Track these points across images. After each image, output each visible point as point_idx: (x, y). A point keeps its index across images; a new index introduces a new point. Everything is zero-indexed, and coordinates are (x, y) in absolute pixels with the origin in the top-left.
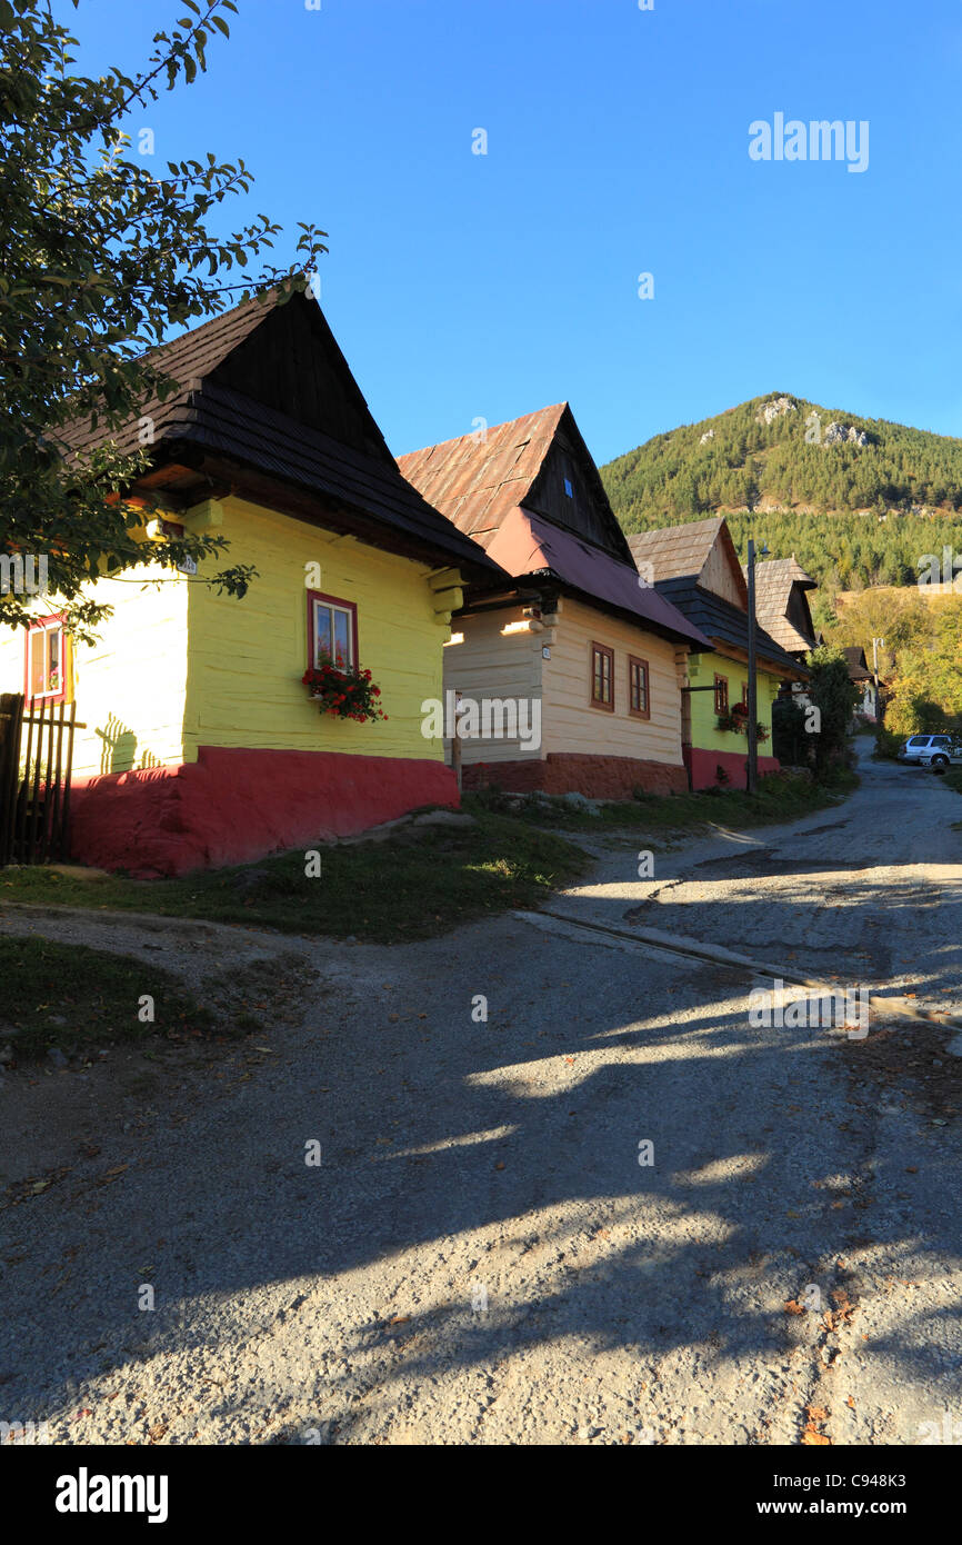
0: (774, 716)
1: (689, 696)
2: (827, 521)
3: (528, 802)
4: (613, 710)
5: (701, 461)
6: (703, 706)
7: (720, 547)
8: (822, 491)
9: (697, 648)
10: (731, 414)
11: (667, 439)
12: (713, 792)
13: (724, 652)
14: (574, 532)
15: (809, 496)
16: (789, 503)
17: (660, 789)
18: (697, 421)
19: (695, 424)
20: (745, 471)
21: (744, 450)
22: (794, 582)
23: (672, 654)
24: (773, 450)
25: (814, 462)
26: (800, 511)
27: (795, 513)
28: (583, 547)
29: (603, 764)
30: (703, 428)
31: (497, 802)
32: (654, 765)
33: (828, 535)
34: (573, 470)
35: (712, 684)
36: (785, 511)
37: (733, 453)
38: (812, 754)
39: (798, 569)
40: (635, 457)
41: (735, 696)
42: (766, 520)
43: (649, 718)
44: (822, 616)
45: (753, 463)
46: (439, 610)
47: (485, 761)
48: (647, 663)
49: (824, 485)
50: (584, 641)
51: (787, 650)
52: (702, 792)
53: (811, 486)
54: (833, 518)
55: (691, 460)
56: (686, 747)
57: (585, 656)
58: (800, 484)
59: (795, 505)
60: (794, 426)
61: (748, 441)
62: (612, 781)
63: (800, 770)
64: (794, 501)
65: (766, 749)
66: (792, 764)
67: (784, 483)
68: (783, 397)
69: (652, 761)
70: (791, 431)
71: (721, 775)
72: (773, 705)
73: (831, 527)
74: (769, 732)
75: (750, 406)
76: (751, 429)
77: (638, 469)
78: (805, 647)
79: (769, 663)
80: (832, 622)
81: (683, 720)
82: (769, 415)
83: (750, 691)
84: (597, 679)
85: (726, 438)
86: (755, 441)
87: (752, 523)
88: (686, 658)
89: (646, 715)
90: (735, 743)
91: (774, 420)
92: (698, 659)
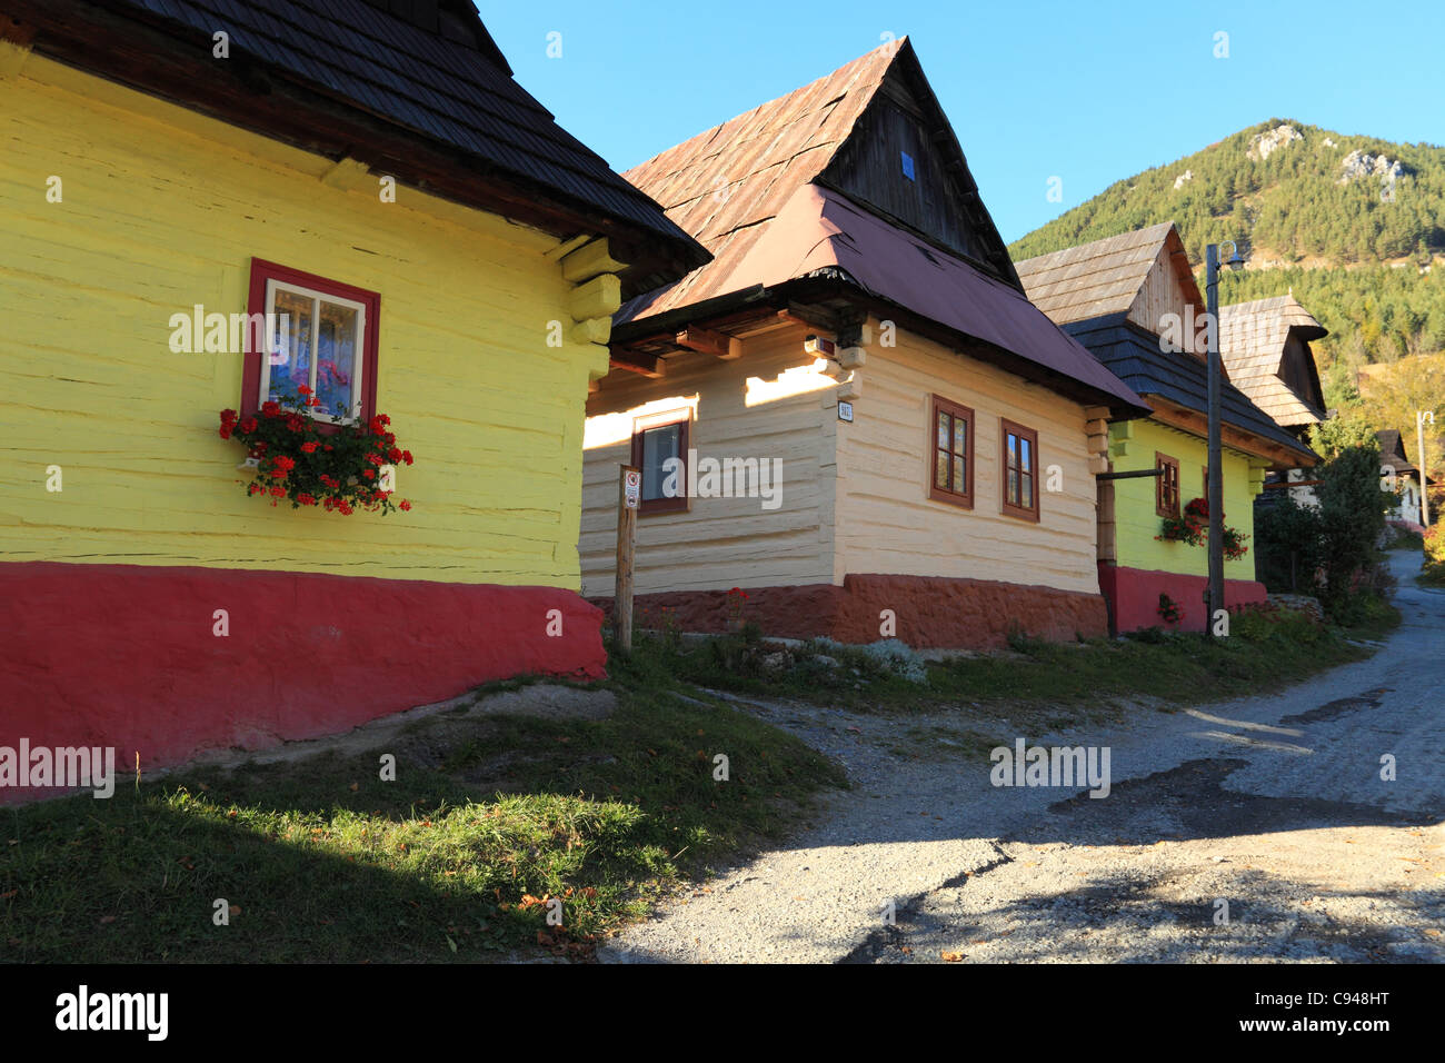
0: (1257, 521)
1: (1112, 487)
2: (1345, 276)
3: (799, 656)
4: (971, 506)
5: (1175, 210)
6: (1137, 504)
7: (1168, 267)
8: (1339, 239)
9: (1123, 412)
10: (1214, 150)
11: (1131, 185)
12: (1148, 637)
13: (1170, 419)
14: (914, 230)
15: (1320, 248)
16: (1293, 257)
17: (1057, 634)
18: (1169, 161)
19: (1167, 165)
20: (1233, 220)
21: (1231, 193)
22: (1291, 327)
23: (1081, 421)
24: (1268, 191)
25: (1327, 203)
26: (1307, 265)
27: (1301, 268)
28: (925, 252)
29: (951, 591)
30: (1178, 168)
31: (745, 656)
32: (1046, 595)
33: (1347, 293)
34: (918, 142)
35: (1152, 466)
36: (1288, 266)
37: (1217, 198)
38: (1322, 577)
39: (1298, 310)
40: (1090, 210)
41: (1191, 487)
42: (1262, 278)
43: (1038, 519)
44: (1339, 395)
45: (1244, 209)
46: (579, 317)
47: (742, 585)
48: (1035, 434)
49: (1341, 231)
50: (921, 395)
51: (1280, 422)
52: (1129, 635)
53: (1324, 232)
54: (1353, 273)
55: (1161, 209)
56: (1106, 568)
57: (923, 419)
58: (1308, 232)
59: (1300, 259)
60: (1300, 160)
61: (1237, 182)
62: (966, 618)
63: (1302, 601)
64: (1299, 253)
65: (1242, 569)
66: (1288, 590)
67: (1286, 232)
68: (1283, 123)
69: (1042, 588)
70: (1295, 166)
71: (1167, 609)
72: (1256, 503)
73: (1352, 283)
74: (1249, 543)
75: (1241, 138)
76: (1242, 166)
77: (1094, 223)
78: (1309, 418)
79: (1247, 438)
80: (1353, 401)
81: (1099, 523)
82: (1266, 148)
83: (1213, 478)
84: (942, 456)
85: (1209, 180)
86: (1246, 182)
87: (1242, 283)
88: (1104, 427)
89: (1033, 514)
90: (1190, 559)
91: (1272, 153)
92: (1126, 430)
